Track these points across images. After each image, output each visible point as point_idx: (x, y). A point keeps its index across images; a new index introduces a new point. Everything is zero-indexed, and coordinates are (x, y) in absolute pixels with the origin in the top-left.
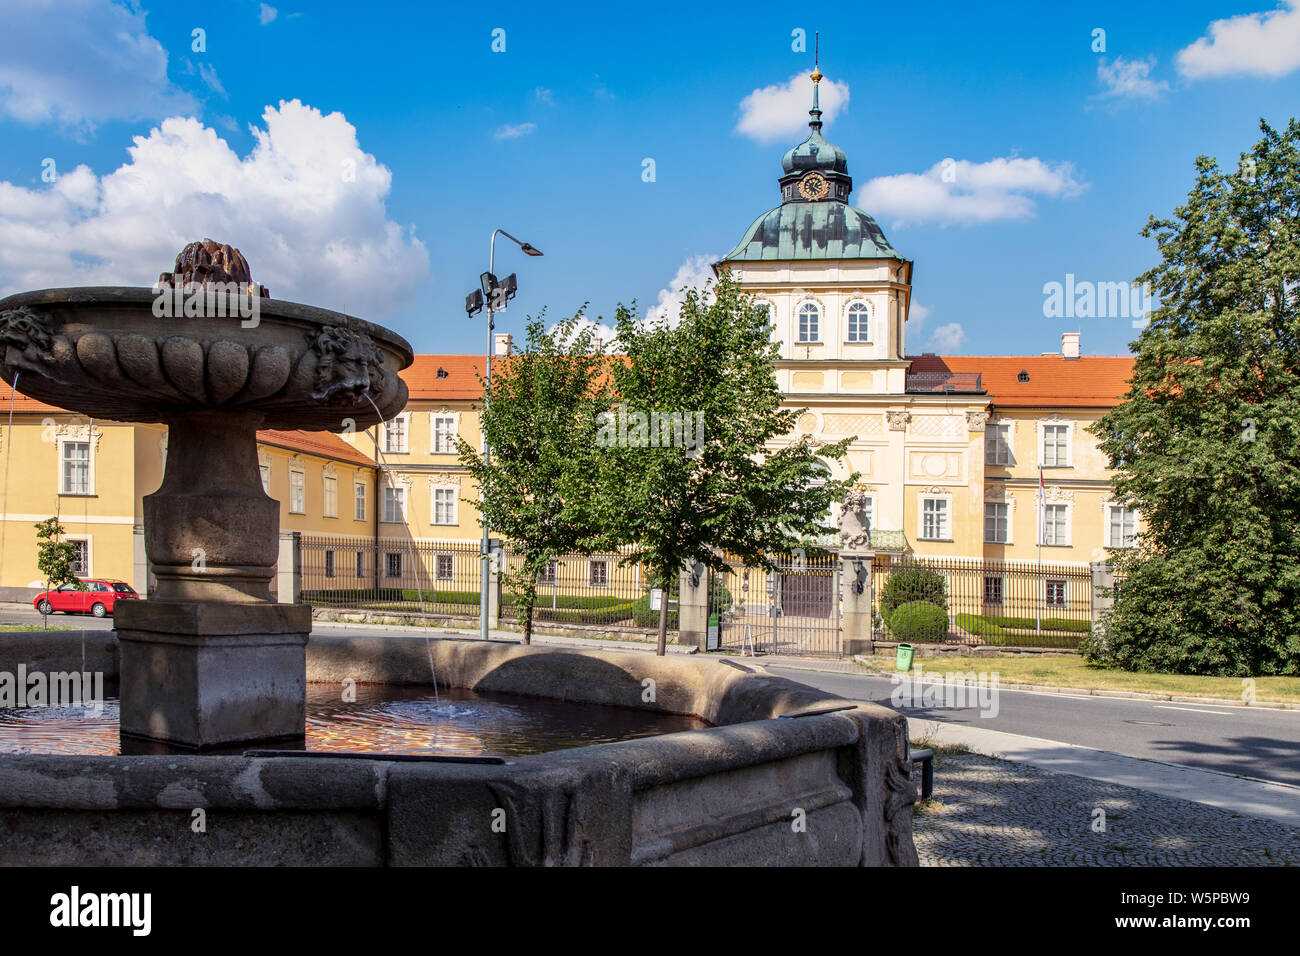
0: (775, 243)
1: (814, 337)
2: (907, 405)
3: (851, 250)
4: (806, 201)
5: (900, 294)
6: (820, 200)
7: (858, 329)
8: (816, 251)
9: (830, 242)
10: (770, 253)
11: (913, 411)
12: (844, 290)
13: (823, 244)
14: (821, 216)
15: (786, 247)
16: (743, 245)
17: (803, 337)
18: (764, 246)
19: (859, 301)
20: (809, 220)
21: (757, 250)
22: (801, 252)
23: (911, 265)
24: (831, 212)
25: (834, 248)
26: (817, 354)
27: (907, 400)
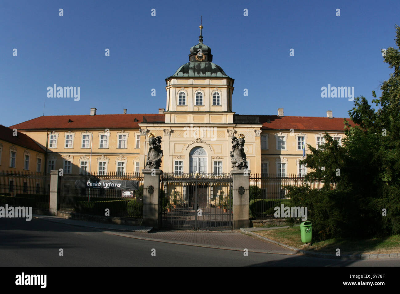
0: (188, 72)
1: (201, 103)
2: (234, 127)
3: (214, 75)
4: (198, 61)
5: (230, 90)
6: (203, 61)
7: (216, 101)
8: (202, 75)
9: (206, 72)
10: (186, 75)
11: (236, 129)
12: (211, 87)
13: (204, 73)
14: (203, 65)
15: (191, 73)
16: (177, 73)
17: (197, 103)
18: (184, 73)
19: (217, 91)
20: (199, 65)
21: (181, 74)
22: (196, 75)
23: (234, 80)
24: (206, 64)
25: (208, 74)
26: (202, 109)
27: (234, 125)
